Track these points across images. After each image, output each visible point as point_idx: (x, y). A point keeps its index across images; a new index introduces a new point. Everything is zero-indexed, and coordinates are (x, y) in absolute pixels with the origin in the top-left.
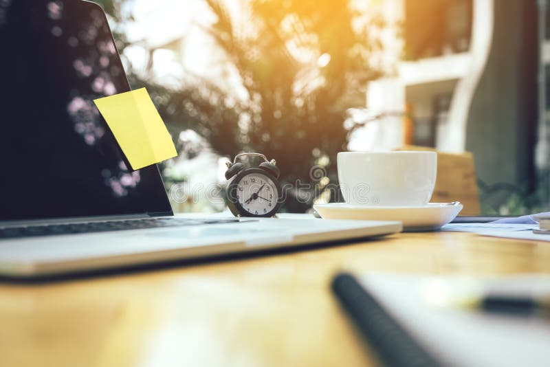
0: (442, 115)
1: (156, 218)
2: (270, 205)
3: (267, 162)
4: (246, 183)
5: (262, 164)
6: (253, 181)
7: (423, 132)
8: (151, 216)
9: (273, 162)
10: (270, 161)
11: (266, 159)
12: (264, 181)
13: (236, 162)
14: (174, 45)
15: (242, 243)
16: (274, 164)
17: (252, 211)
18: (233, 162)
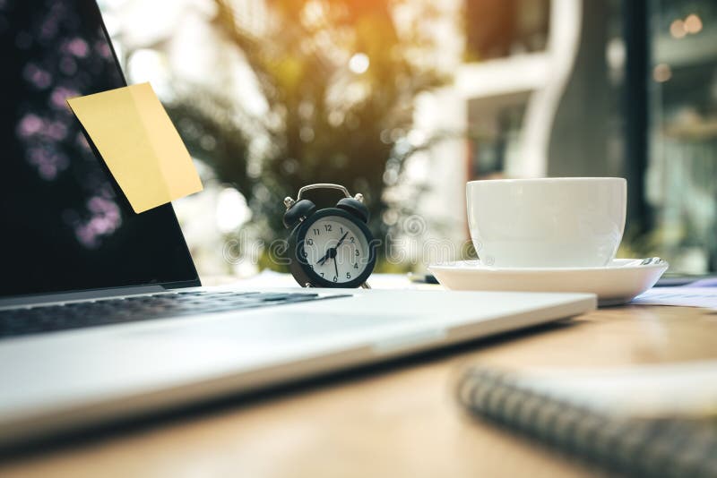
0: (512, 134)
1: (176, 291)
2: (356, 266)
3: (350, 198)
4: (317, 232)
5: (342, 202)
6: (329, 228)
7: (487, 157)
8: (167, 287)
9: (358, 198)
10: (353, 196)
11: (347, 193)
12: (346, 230)
13: (302, 198)
14: (159, 45)
15: (367, 348)
16: (361, 201)
17: (329, 277)
18: (295, 198)
